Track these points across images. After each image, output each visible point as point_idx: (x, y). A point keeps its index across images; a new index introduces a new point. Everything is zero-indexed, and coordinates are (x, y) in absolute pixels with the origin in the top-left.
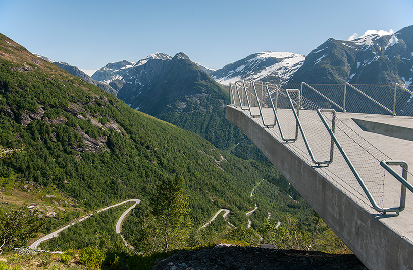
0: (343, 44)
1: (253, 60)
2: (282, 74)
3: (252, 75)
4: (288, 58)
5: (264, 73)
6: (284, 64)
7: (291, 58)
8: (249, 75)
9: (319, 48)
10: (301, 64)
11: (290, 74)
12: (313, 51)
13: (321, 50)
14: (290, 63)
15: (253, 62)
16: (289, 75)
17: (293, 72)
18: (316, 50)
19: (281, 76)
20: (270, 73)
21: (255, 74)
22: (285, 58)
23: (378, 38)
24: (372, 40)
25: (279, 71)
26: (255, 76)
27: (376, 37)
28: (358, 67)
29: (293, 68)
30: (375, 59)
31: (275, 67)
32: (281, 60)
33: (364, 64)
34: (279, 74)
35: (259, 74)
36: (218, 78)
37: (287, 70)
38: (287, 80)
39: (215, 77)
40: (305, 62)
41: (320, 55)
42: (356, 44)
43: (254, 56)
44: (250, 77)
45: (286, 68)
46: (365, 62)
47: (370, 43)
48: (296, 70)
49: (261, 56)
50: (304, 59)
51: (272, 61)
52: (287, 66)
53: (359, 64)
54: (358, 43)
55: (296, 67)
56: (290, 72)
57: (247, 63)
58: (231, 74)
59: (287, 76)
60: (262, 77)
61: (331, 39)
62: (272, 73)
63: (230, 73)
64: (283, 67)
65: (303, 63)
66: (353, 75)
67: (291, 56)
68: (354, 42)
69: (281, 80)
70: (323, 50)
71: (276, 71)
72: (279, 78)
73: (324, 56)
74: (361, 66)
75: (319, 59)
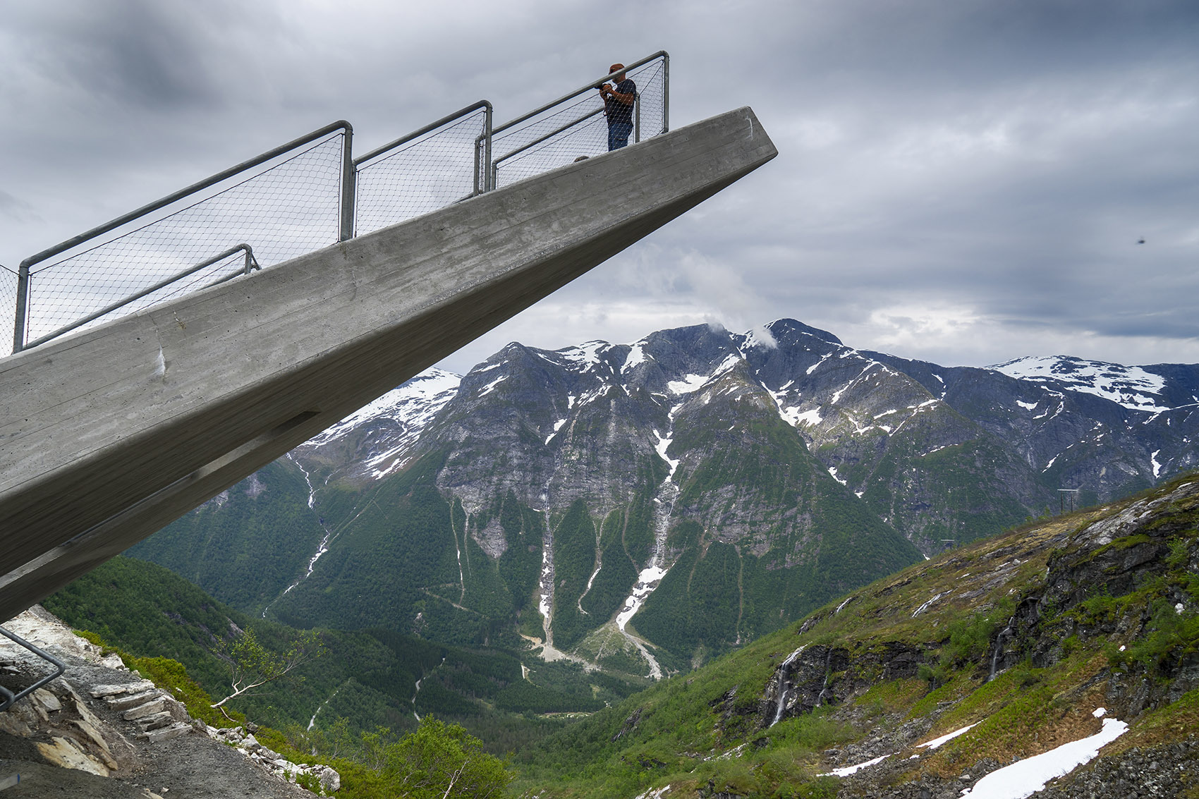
0: (540, 355)
2: (410, 414)
4: (424, 379)
6: (411, 391)
7: (430, 378)
9: (492, 361)
10: (451, 393)
11: (428, 415)
12: (478, 367)
13: (493, 366)
17: (434, 410)
18: (484, 365)
19: (405, 420)
20: (380, 412)
22: (418, 379)
23: (607, 349)
24: (597, 351)
25: (402, 407)
27: (604, 347)
28: (570, 407)
29: (433, 402)
30: (603, 391)
33: (583, 400)
34: (402, 413)
37: (421, 406)
38: (418, 428)
40: (460, 389)
41: (491, 376)
42: (566, 358)
45: (418, 401)
46: (584, 396)
47: (591, 358)
48: (440, 408)
50: (457, 383)
52: (420, 395)
53: (571, 399)
54: (572, 356)
55: (441, 401)
56: (427, 411)
59: (419, 421)
61: (516, 344)
62: (383, 413)
64: (410, 399)
65: (457, 391)
66: (562, 422)
67: (430, 376)
68: (562, 353)
69: (406, 430)
70: (499, 365)
71: (395, 407)
72: (402, 423)
73: (500, 379)
74: (575, 405)
75: (490, 387)
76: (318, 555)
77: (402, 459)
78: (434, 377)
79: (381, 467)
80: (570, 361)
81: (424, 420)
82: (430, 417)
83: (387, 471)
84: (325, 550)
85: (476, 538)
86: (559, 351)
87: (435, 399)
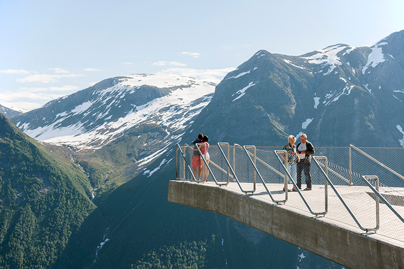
0: (286, 61)
1: (109, 90)
2: (171, 119)
3: (109, 121)
4: (182, 87)
5: (133, 119)
6: (172, 99)
7: (186, 87)
8: (101, 122)
9: (242, 68)
10: (206, 101)
11: (187, 119)
12: (230, 74)
13: (244, 73)
14: (185, 98)
15: (108, 94)
16: (182, 123)
17: (192, 115)
19: (167, 124)
20: (145, 119)
21: (114, 119)
22: (175, 88)
23: (348, 51)
24: (338, 55)
25: (164, 113)
26: (114, 125)
27: (344, 50)
28: (316, 107)
29: (191, 108)
30: (346, 91)
31: (156, 105)
32: (166, 92)
33: (327, 100)
34: (164, 119)
35: (122, 120)
36: (33, 127)
37: (179, 113)
38: (180, 131)
39: (26, 125)
40: (215, 95)
41: (243, 82)
42: (310, 62)
43: (110, 82)
44: (102, 127)
45: (177, 108)
46: (329, 96)
47: (334, 60)
48: (198, 113)
49: (124, 83)
50: (212, 90)
51: (147, 94)
52: (179, 103)
53: (317, 100)
55: (198, 106)
56: (186, 116)
57: (96, 96)
58: (61, 120)
59: (180, 125)
60: (129, 126)
61: (263, 52)
62: (148, 119)
63: (60, 117)
64: (171, 106)
65: (211, 97)
66: (309, 121)
67: (186, 84)
68: (307, 58)
69: (169, 133)
70: (249, 72)
71: (158, 114)
72: (165, 127)
73: (251, 84)
74: (321, 105)
75: (243, 91)
76: (102, 244)
77: (168, 159)
78: (190, 86)
79: (151, 166)
80: (314, 65)
81: (184, 125)
82: (188, 122)
83: (156, 170)
84: (107, 240)
85: (237, 227)
86: (303, 56)
87: (193, 105)
